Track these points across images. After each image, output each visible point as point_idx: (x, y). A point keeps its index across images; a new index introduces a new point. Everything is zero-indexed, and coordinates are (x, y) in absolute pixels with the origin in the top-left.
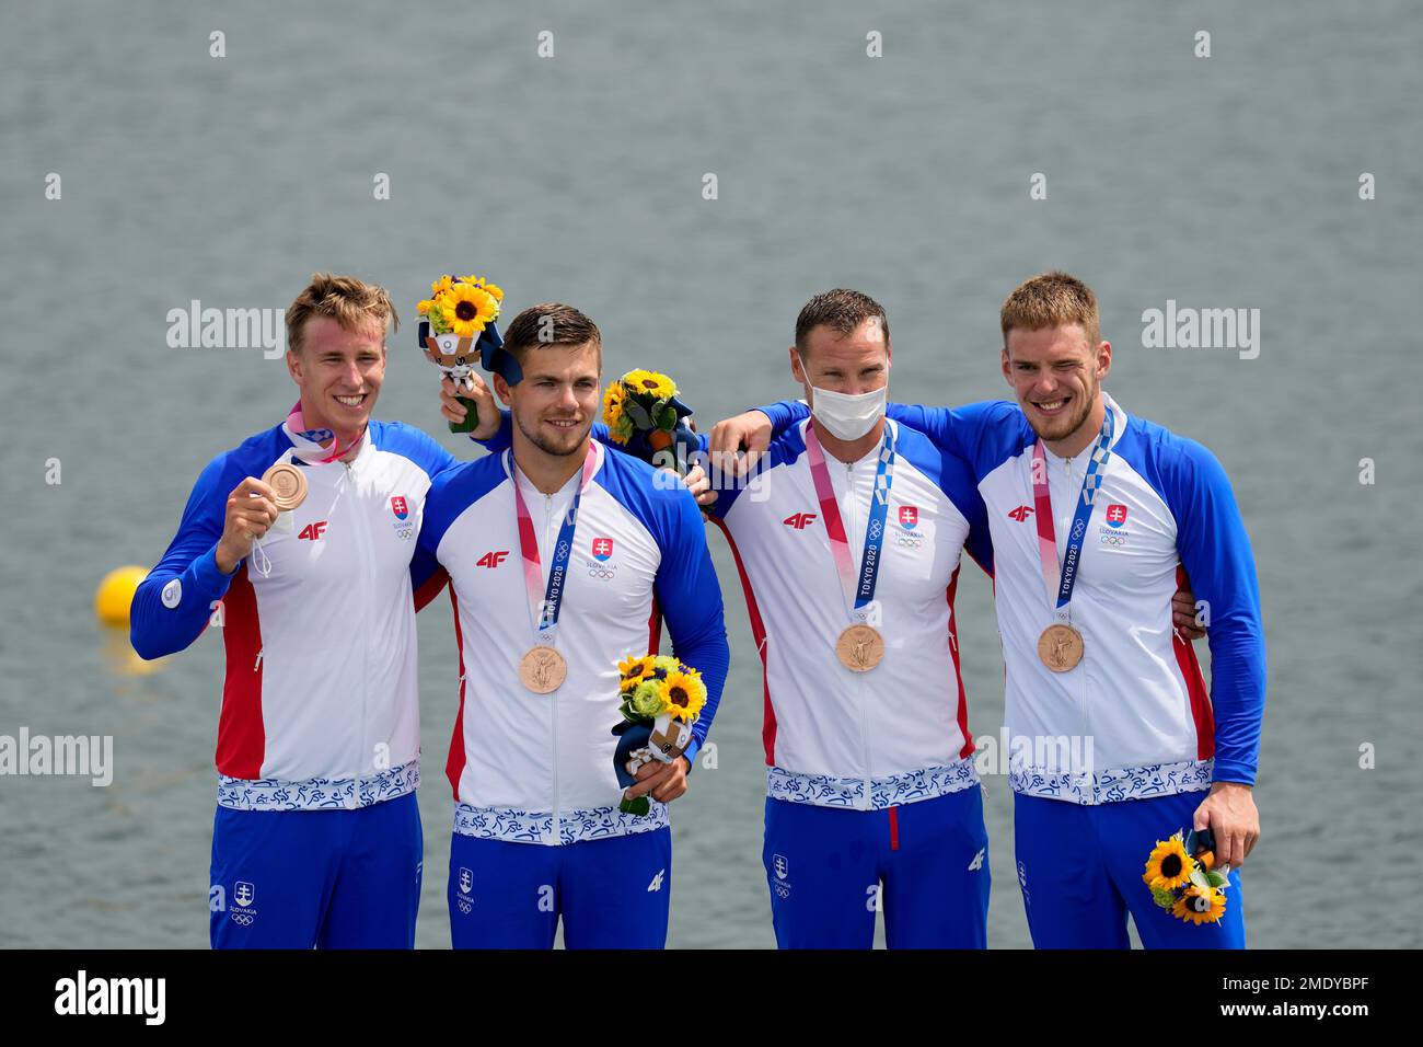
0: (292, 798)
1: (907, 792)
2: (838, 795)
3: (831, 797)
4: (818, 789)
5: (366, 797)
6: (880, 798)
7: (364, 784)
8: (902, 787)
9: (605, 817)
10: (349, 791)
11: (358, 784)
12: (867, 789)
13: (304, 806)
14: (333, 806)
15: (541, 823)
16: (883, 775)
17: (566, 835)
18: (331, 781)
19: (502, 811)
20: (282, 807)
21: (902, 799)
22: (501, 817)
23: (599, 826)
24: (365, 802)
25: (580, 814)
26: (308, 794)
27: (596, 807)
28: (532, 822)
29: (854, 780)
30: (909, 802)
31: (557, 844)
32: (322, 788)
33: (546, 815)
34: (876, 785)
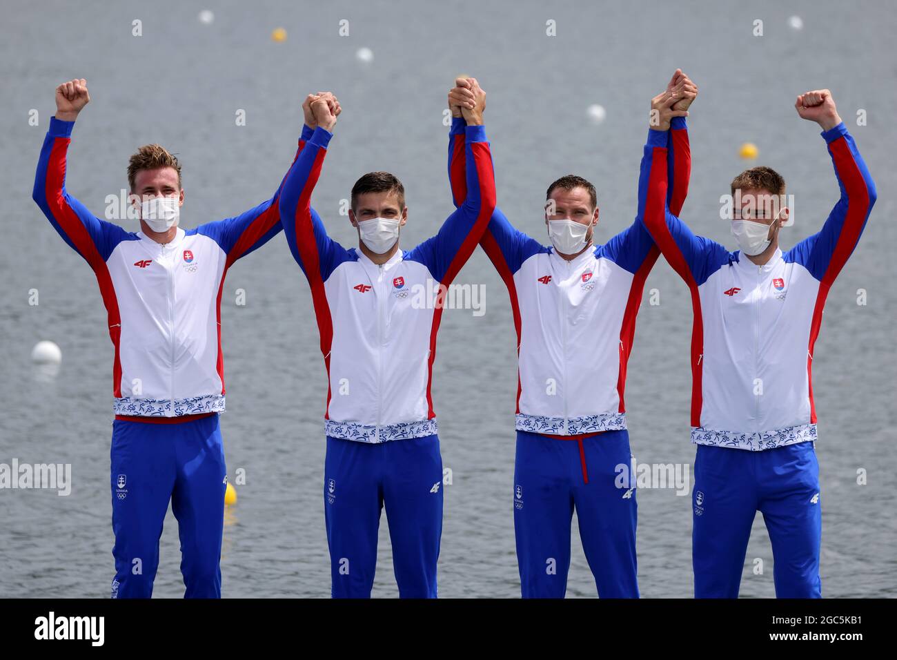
0: (137, 409)
1: (587, 427)
2: (550, 427)
3: (546, 428)
4: (540, 424)
5: (178, 411)
6: (572, 429)
7: (177, 404)
8: (585, 424)
9: (403, 428)
10: (168, 407)
11: (172, 404)
12: (566, 424)
13: (143, 414)
14: (159, 414)
15: (369, 431)
16: (574, 417)
17: (382, 438)
18: (157, 401)
19: (350, 424)
20: (132, 413)
21: (584, 430)
22: (350, 428)
23: (399, 433)
24: (178, 414)
25: (390, 427)
26: (145, 407)
27: (399, 423)
28: (365, 431)
29: (559, 419)
30: (588, 432)
31: (378, 442)
32: (152, 405)
33: (372, 427)
34: (570, 422)
